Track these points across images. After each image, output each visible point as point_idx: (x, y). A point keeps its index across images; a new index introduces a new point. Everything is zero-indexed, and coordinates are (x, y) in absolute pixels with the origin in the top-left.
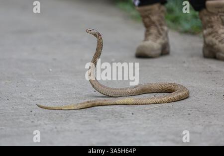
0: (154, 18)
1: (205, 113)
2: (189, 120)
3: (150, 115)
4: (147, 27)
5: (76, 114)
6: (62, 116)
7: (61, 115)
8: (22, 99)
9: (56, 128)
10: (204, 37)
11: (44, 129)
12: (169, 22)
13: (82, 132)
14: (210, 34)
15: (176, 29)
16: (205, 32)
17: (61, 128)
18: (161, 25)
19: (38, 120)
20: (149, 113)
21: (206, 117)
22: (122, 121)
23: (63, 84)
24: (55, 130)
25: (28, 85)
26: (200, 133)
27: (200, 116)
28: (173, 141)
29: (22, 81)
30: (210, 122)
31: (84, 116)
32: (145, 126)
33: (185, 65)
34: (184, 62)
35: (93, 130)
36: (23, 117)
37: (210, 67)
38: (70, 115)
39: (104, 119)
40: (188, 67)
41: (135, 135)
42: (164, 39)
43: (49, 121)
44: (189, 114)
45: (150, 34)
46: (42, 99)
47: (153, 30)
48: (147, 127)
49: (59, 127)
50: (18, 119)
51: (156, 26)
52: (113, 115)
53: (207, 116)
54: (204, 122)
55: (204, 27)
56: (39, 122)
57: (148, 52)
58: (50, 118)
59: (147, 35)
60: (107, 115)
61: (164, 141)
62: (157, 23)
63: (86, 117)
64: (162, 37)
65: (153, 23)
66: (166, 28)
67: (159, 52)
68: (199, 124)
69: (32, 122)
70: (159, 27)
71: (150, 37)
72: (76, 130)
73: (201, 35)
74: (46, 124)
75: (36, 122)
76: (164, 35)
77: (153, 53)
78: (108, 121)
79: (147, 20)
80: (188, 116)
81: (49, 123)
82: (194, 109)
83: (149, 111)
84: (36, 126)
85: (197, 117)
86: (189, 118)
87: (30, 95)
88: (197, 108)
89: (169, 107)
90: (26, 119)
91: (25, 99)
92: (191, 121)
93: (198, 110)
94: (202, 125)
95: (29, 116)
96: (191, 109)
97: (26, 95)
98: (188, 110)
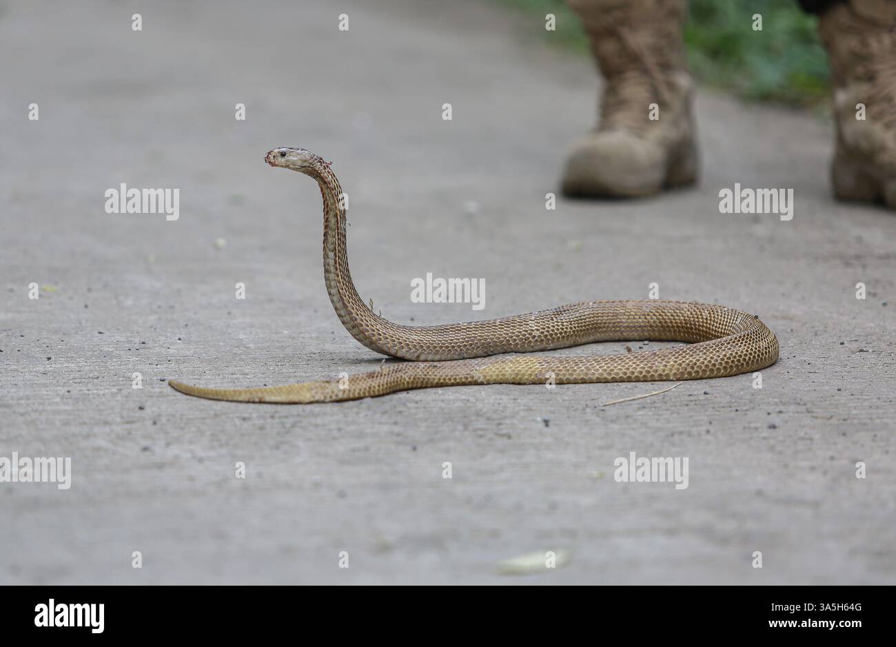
0: (640, 39)
1: (832, 421)
2: (772, 448)
3: (615, 427)
4: (611, 73)
5: (319, 421)
6: (262, 428)
7: (260, 422)
8: (107, 355)
10: (838, 117)
11: (191, 479)
12: (696, 57)
13: (342, 495)
15: (727, 87)
16: (841, 98)
17: (260, 475)
18: (666, 67)
19: (168, 445)
20: (613, 421)
21: (841, 440)
22: (502, 451)
23: (270, 301)
25: (129, 302)
26: (816, 505)
27: (817, 436)
29: (105, 286)
30: (856, 461)
31: (353, 428)
32: (595, 473)
33: (760, 231)
34: (756, 220)
35: (384, 487)
36: (107, 429)
37: (859, 241)
38: (294, 425)
39: (431, 441)
40: (772, 240)
41: (553, 507)
42: (675, 123)
43: (213, 448)
44: (773, 427)
45: (622, 104)
46: (185, 360)
48: (601, 477)
50: (87, 437)
51: (646, 72)
52: (466, 427)
53: (844, 434)
54: (832, 458)
55: (839, 79)
56: (174, 451)
57: (610, 177)
58: (213, 435)
59: (610, 106)
60: (446, 428)
62: (650, 61)
63: (360, 435)
64: (666, 118)
65: (634, 59)
66: (683, 81)
67: (657, 176)
68: (813, 469)
69: (145, 449)
70: (659, 76)
71: (623, 118)
72: (317, 485)
73: (827, 112)
74: (201, 460)
75: (161, 452)
76: (677, 105)
77: (630, 182)
78: (447, 450)
79: (609, 47)
80: (766, 433)
81: (212, 454)
82: (792, 408)
83: (612, 412)
84: (161, 466)
85: (803, 439)
86: (772, 442)
87: (137, 340)
88: (805, 404)
89: (692, 398)
90: (121, 438)
91: (119, 357)
92: (780, 453)
93: (808, 412)
94: (825, 473)
95: (134, 426)
96: (782, 408)
97: (123, 339)
98: (770, 409)
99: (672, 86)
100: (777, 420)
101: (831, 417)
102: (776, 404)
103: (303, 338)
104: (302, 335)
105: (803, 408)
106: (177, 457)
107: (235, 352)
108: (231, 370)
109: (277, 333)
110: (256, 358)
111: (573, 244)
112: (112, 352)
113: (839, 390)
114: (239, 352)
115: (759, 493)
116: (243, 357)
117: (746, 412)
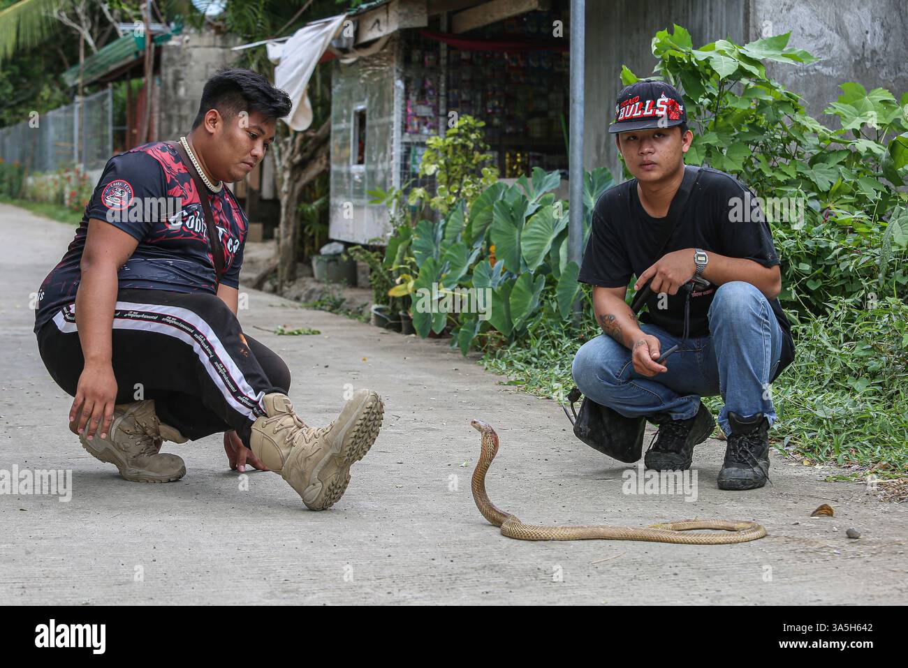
1: (701, 570)
3: (604, 576)
5: (467, 577)
8: (361, 544)
19: (400, 591)
20: (602, 574)
21: (707, 580)
22: (556, 591)
23: (429, 514)
27: (697, 578)
31: (484, 580)
36: (369, 583)
39: (522, 586)
43: (421, 592)
44: (676, 574)
46: (397, 546)
50: (361, 587)
52: (536, 578)
53: (708, 577)
54: (707, 590)
56: (403, 593)
60: (527, 579)
63: (488, 584)
68: (700, 595)
69: (390, 593)
74: (417, 598)
75: (397, 594)
80: (673, 577)
81: (421, 595)
82: (681, 564)
83: (601, 569)
85: (691, 580)
86: (678, 582)
87: (373, 535)
91: (367, 544)
95: (382, 581)
96: (676, 564)
98: (672, 565)
100: (677, 571)
102: (674, 562)
103: (449, 533)
105: (685, 564)
106: (405, 598)
107: (419, 541)
108: (420, 550)
109: (436, 531)
110: (430, 545)
112: (363, 542)
114: (422, 541)
116: (424, 544)
117: (661, 567)
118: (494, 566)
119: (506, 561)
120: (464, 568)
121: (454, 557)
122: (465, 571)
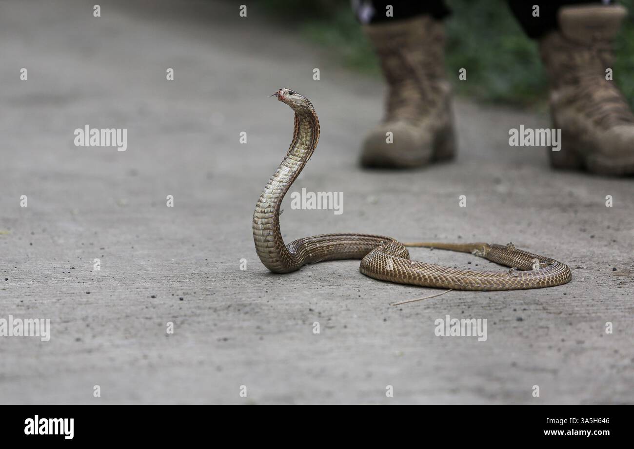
0: (415, 57)
1: (562, 315)
2: (520, 334)
3: (409, 321)
4: (394, 81)
5: (200, 319)
7: (158, 321)
9: (145, 357)
10: (554, 111)
11: (112, 359)
13: (219, 369)
14: (570, 102)
16: (556, 96)
17: (160, 357)
18: (432, 76)
19: (94, 336)
20: (407, 317)
21: (569, 328)
23: (161, 239)
24: (143, 362)
25: (61, 241)
26: (555, 372)
27: (552, 326)
28: (480, 391)
29: (44, 231)
30: (580, 342)
31: (224, 324)
32: (397, 352)
33: (502, 189)
34: (498, 181)
35: (249, 363)
37: (571, 194)
38: (182, 323)
39: (280, 332)
40: (510, 194)
41: (369, 375)
42: (439, 116)
43: (126, 338)
44: (520, 320)
45: (402, 102)
47: (410, 93)
48: (402, 354)
49: (153, 354)
51: (417, 81)
52: (304, 321)
53: (571, 324)
54: (563, 340)
55: (552, 83)
56: (99, 341)
58: (126, 330)
59: (393, 106)
60: (290, 323)
61: (454, 391)
62: (421, 73)
63: (230, 328)
64: (434, 111)
65: (410, 72)
66: (445, 86)
67: (427, 153)
68: (550, 347)
69: (78, 340)
70: (426, 84)
71: (403, 112)
72: (201, 363)
73: (545, 109)
74: (118, 346)
75: (89, 341)
76: (440, 103)
77: (409, 156)
78: (292, 338)
79: (393, 63)
80: (516, 324)
81: (126, 342)
82: (533, 307)
83: (406, 311)
84: (90, 351)
85: (542, 327)
86: (520, 330)
87: (69, 266)
88: (542, 304)
89: (462, 301)
90: (61, 332)
91: (56, 277)
92: (527, 337)
93: (544, 309)
94: (559, 350)
95: (70, 324)
96: (525, 307)
97: (58, 266)
98: (517, 307)
99: (436, 90)
100: (523, 315)
101: (561, 313)
102: (521, 304)
103: (186, 263)
104: (185, 262)
105: (541, 307)
106: (101, 346)
107: (138, 273)
108: (136, 285)
109: (167, 261)
110: (153, 278)
111: (371, 199)
112: (51, 274)
113: (565, 294)
114: (141, 273)
115: (514, 365)
116: (144, 277)
117: (500, 310)
118: (245, 306)
119: (264, 300)
120: (199, 308)
121: (184, 294)
122: (198, 312)
